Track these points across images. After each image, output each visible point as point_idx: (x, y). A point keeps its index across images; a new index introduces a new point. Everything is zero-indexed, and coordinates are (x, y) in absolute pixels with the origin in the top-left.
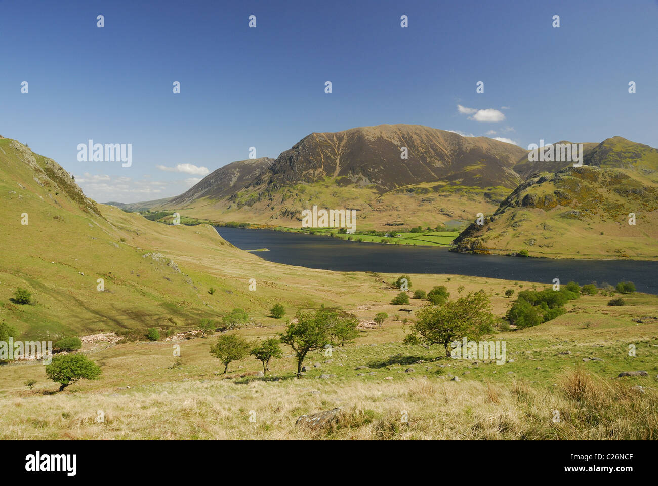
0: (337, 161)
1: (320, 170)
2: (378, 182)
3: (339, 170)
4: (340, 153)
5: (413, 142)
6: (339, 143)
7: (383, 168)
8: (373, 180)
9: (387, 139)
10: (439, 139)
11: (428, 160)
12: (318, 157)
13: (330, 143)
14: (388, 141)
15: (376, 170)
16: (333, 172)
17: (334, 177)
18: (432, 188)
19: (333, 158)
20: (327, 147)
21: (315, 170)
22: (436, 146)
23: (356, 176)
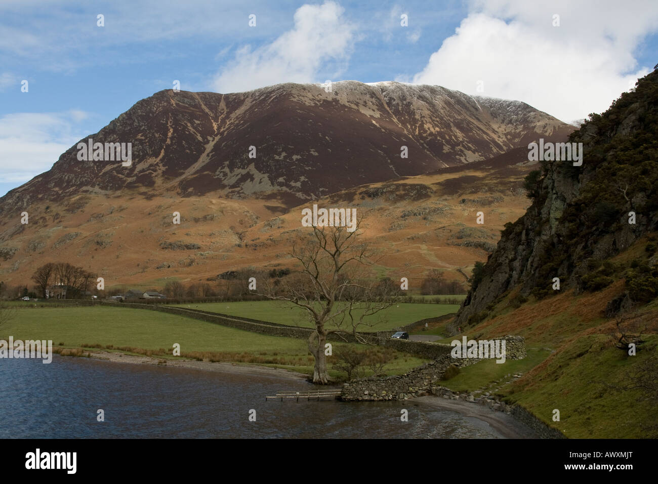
0: (206, 146)
1: (152, 160)
2: (293, 184)
3: (203, 164)
4: (224, 131)
5: (412, 114)
6: (229, 113)
7: (316, 154)
8: (281, 179)
9: (347, 104)
10: (475, 112)
11: (446, 149)
12: (157, 135)
13: (207, 110)
14: (350, 108)
15: (295, 157)
16: (186, 168)
17: (183, 177)
18: (438, 184)
19: (200, 138)
20: (192, 117)
21: (139, 162)
22: (469, 123)
23: (237, 171)
